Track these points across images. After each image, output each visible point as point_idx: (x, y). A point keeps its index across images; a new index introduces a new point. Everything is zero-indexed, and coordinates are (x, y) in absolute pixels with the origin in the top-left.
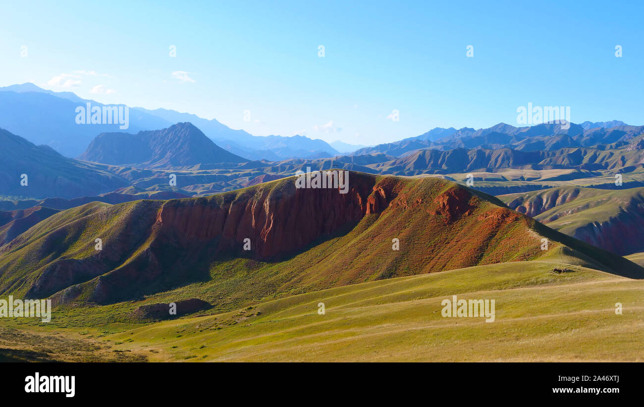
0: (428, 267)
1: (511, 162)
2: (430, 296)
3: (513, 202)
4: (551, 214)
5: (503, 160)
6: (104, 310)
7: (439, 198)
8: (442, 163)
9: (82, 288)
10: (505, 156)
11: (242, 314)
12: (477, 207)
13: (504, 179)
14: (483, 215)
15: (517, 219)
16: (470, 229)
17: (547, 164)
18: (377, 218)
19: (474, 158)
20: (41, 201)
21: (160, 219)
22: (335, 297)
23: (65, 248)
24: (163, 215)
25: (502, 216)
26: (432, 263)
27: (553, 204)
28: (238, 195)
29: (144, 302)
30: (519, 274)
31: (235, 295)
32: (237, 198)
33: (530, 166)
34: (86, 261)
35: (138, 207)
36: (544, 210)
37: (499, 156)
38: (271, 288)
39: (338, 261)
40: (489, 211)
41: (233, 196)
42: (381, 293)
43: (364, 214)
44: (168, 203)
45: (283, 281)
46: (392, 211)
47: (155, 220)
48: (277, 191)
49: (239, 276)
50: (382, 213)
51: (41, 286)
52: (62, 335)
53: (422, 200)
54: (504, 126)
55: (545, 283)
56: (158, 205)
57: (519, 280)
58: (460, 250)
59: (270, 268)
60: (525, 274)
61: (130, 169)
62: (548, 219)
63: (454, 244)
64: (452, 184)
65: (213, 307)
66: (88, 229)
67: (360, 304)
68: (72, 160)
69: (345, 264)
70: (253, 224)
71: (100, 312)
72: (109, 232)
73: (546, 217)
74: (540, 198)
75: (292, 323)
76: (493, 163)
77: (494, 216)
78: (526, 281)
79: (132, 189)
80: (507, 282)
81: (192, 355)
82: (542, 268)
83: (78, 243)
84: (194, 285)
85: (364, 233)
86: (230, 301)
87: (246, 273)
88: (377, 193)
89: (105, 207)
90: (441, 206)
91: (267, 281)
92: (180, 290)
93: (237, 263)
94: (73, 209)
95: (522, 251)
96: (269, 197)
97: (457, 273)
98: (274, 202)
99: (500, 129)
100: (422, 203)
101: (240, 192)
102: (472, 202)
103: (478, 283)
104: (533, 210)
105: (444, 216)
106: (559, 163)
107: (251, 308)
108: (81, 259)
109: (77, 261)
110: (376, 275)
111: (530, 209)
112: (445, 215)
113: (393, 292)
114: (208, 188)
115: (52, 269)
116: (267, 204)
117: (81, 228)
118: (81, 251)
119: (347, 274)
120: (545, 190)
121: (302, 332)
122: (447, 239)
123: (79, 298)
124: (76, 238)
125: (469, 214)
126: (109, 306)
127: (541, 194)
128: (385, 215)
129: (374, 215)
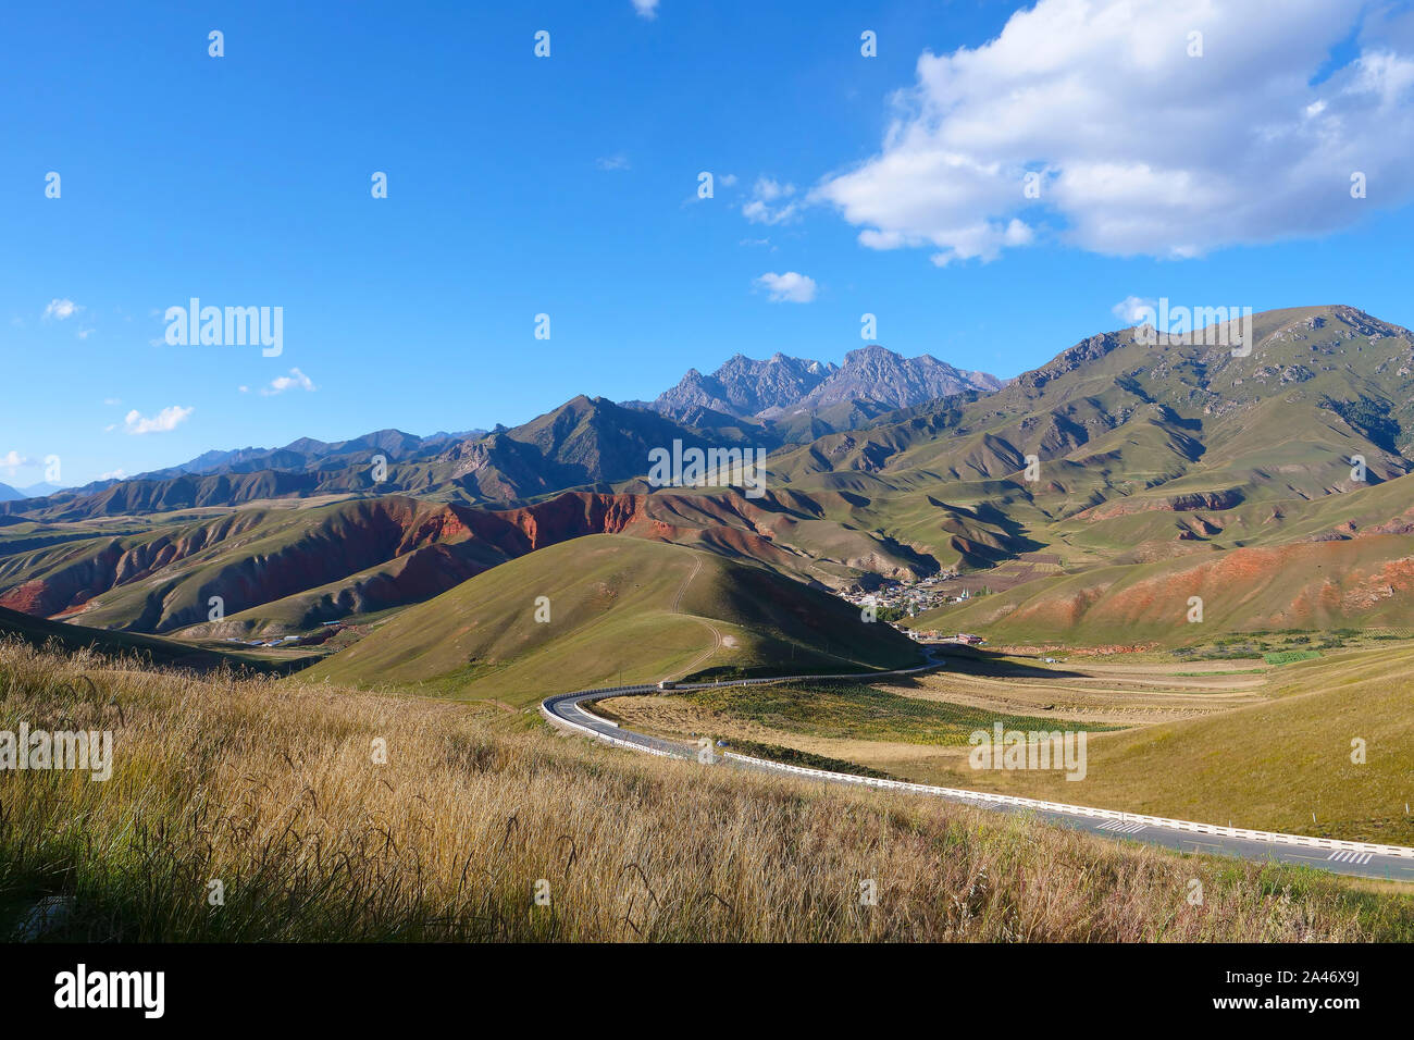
1: (272, 489)
5: (259, 489)
10: (264, 483)
17: (325, 489)
19: (212, 490)
27: (222, 536)
33: (297, 494)
36: (205, 546)
37: (252, 484)
54: (307, 443)
74: (203, 532)
104: (188, 548)
106: (343, 486)
111: (185, 546)
127: (208, 525)
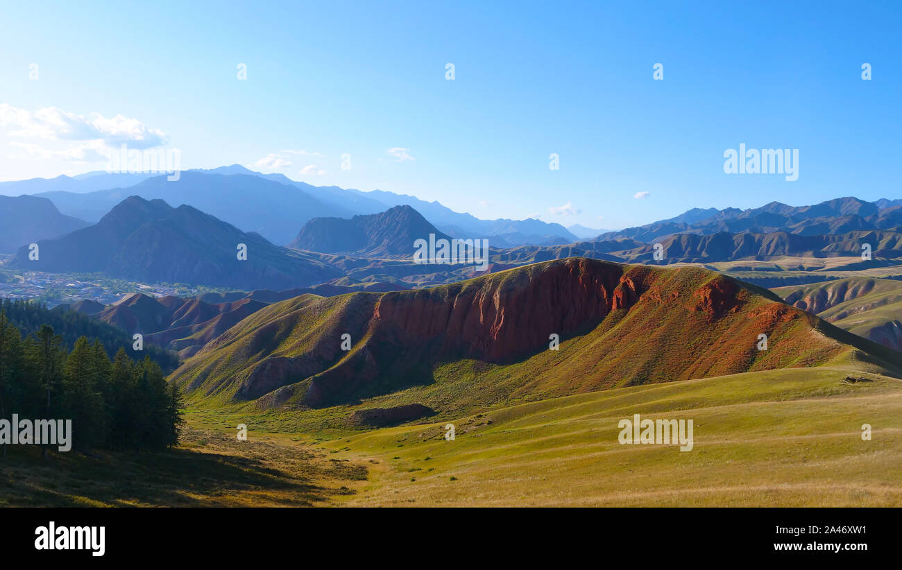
0: (688, 372)
1: (787, 248)
2: (692, 407)
3: (791, 296)
4: (838, 311)
5: (777, 247)
6: (317, 415)
7: (700, 291)
8: (702, 249)
9: (294, 390)
10: (780, 241)
11: (470, 422)
12: (747, 302)
13: (778, 269)
14: (754, 312)
15: (796, 317)
16: (737, 329)
17: (833, 251)
18: (625, 314)
19: (741, 245)
20: (249, 294)
21: (377, 314)
22: (577, 405)
23: (276, 345)
24: (381, 309)
25: (778, 313)
26: (692, 368)
27: (841, 298)
28: (465, 287)
29: (360, 406)
30: (802, 383)
31: (461, 401)
32: (462, 291)
33: (810, 253)
34: (297, 359)
35: (354, 299)
36: (830, 306)
37: (771, 242)
38: (502, 394)
39: (580, 364)
40: (761, 307)
41: (459, 288)
42: (633, 402)
43: (610, 309)
44: (386, 296)
45: (516, 385)
46: (642, 307)
47: (372, 315)
48: (509, 282)
49: (466, 379)
50: (631, 309)
51: (251, 387)
52: (273, 440)
53: (679, 293)
54: (778, 206)
55: (833, 394)
56: (375, 298)
57: (802, 389)
58: (726, 353)
59: (501, 371)
60: (809, 384)
61: (344, 258)
62: (835, 316)
63: (718, 345)
64: (716, 275)
65: (437, 413)
66: (300, 324)
67: (607, 415)
68: (281, 248)
69: (587, 367)
70: (482, 320)
71: (312, 417)
72: (322, 327)
73: (832, 314)
74: (823, 293)
75: (528, 435)
76: (765, 250)
77: (768, 313)
78: (810, 391)
79: (345, 280)
80: (787, 392)
81: (416, 467)
82: (830, 376)
83: (288, 340)
84: (415, 388)
85: (611, 332)
86: (455, 407)
87: (473, 376)
88: (625, 285)
89: (318, 300)
90: (703, 300)
91: (497, 385)
92: (400, 394)
93: (463, 365)
94: (284, 302)
95: (803, 354)
96: (499, 289)
97: (724, 381)
98: (505, 295)
99: (773, 209)
100: (679, 297)
101: (466, 284)
102: (740, 296)
103: (751, 392)
104: (815, 305)
105: (705, 312)
106: (847, 249)
107: (480, 416)
108: (293, 357)
109: (289, 360)
110: (625, 381)
111: (812, 304)
112: (707, 312)
113: (647, 401)
114: (429, 279)
115: (263, 367)
116: (497, 298)
117: (292, 323)
118: (292, 349)
119: (590, 379)
120: (831, 282)
121: (541, 445)
122: (709, 339)
123: (291, 400)
124: (287, 333)
125: (736, 311)
126: (323, 410)
127: (826, 287)
128: (635, 311)
129: (621, 311)
